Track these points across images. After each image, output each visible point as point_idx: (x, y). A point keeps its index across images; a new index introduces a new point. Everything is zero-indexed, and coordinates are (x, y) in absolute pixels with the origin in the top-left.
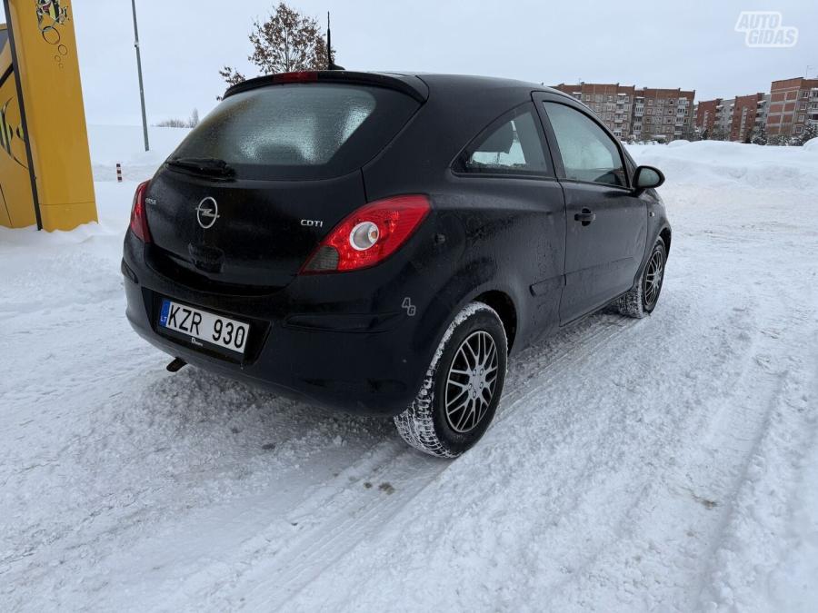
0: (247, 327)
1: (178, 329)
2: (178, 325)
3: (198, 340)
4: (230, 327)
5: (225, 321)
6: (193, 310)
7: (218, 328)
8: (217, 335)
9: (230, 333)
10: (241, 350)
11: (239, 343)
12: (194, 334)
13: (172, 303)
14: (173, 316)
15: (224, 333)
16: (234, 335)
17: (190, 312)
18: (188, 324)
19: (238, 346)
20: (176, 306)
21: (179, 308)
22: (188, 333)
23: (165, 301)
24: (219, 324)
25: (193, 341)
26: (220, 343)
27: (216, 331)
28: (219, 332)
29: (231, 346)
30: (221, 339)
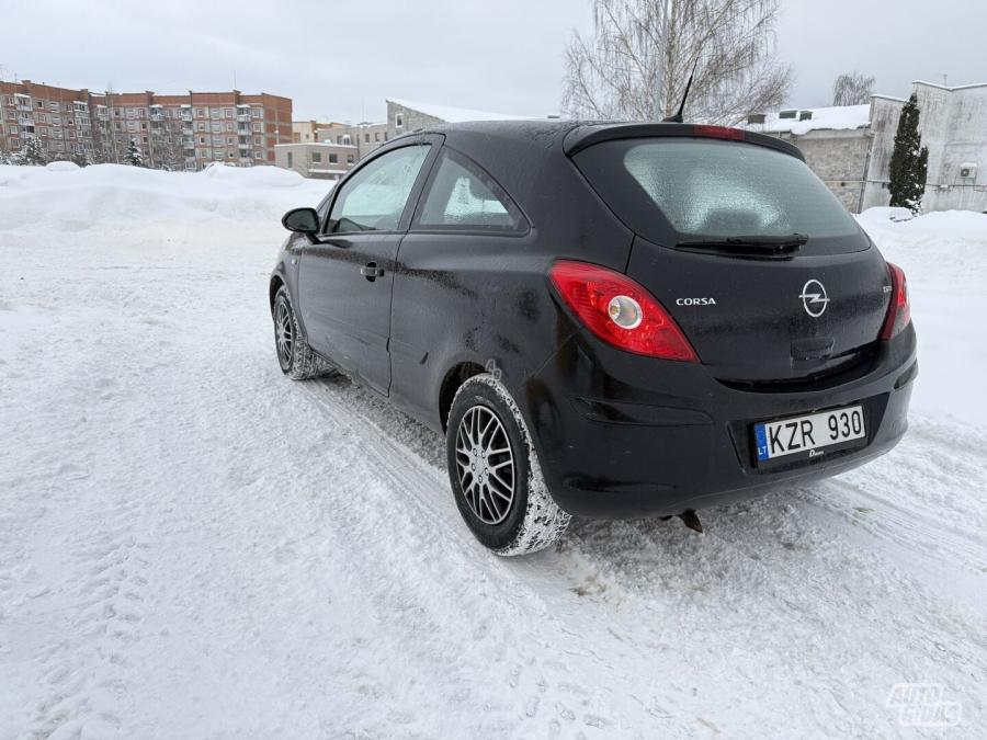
0: (859, 409)
1: (787, 452)
2: (785, 446)
3: (816, 450)
4: (844, 418)
5: (837, 413)
6: (798, 420)
7: (833, 425)
8: (834, 433)
9: (846, 424)
10: (862, 434)
11: (857, 429)
12: (809, 445)
13: (767, 426)
14: (775, 440)
15: (842, 428)
16: (850, 424)
17: (795, 425)
18: (798, 440)
19: (857, 433)
20: (774, 426)
21: (780, 427)
22: (802, 449)
23: (756, 427)
24: (833, 420)
25: (813, 454)
26: (841, 439)
27: (832, 429)
28: (836, 429)
29: (853, 436)
30: (840, 434)
